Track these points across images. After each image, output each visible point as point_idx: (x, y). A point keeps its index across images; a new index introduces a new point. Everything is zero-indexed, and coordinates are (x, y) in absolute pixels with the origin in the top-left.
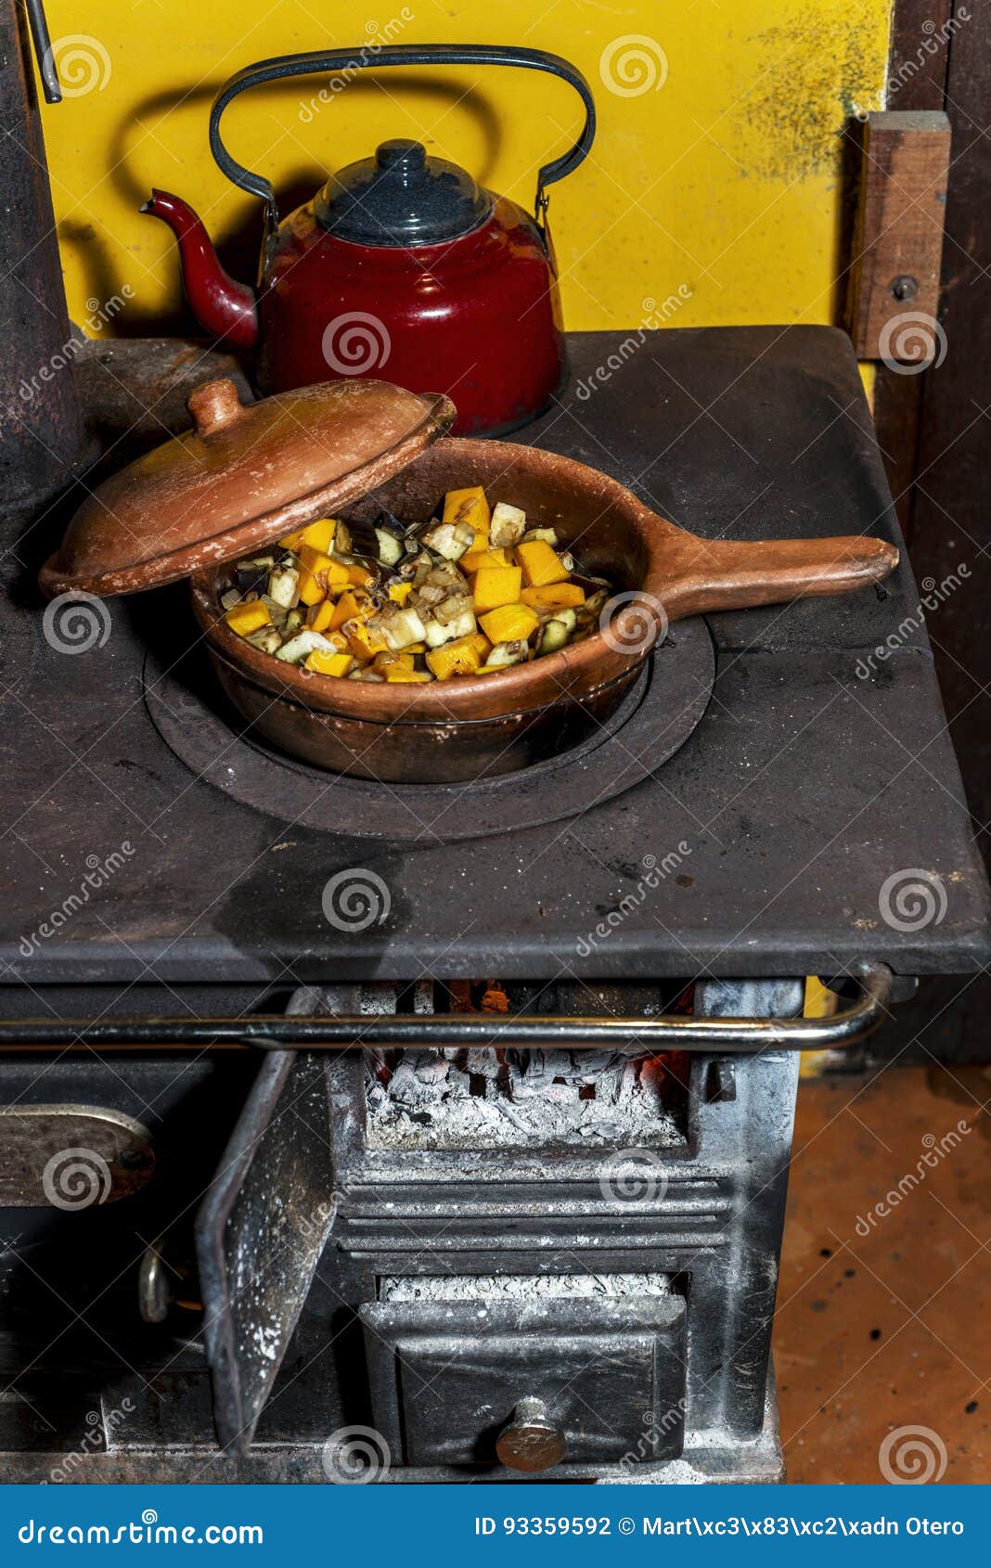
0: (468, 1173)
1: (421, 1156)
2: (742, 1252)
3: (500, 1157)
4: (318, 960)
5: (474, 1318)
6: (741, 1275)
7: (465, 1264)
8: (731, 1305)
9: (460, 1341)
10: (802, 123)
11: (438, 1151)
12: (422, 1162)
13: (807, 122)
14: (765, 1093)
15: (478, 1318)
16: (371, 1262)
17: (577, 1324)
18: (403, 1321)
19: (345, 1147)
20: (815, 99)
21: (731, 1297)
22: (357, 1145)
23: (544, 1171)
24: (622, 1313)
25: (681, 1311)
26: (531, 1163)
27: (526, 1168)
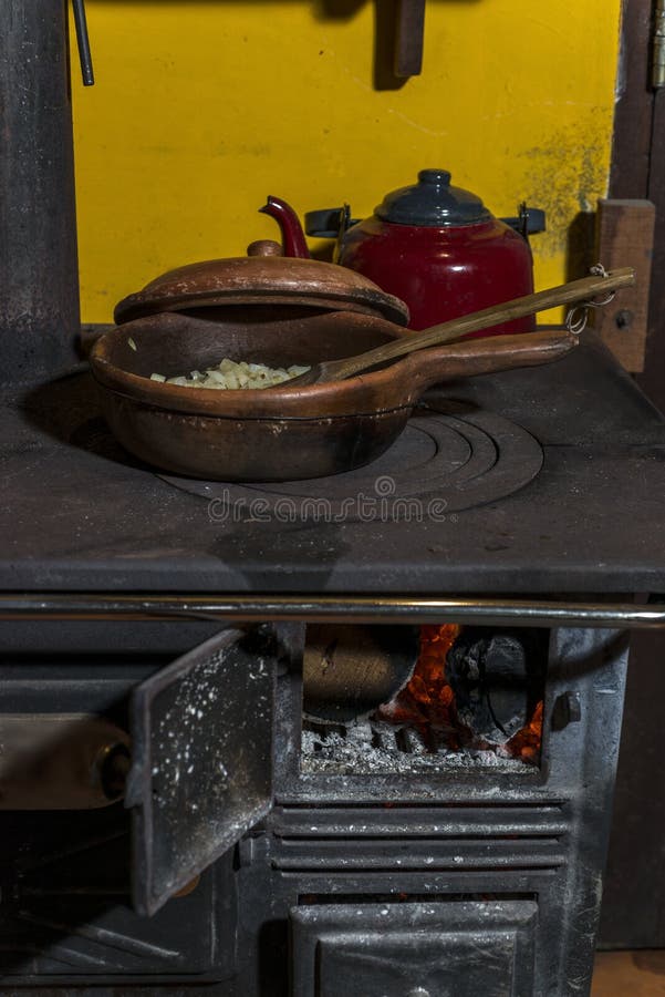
0: (376, 794)
1: (341, 780)
2: (577, 871)
3: (400, 781)
4: (284, 573)
5: (378, 915)
6: (575, 893)
7: (367, 884)
8: (566, 923)
9: (367, 936)
10: (553, 215)
11: (355, 775)
12: (341, 786)
13: (556, 214)
14: (600, 721)
15: (382, 915)
16: (296, 881)
17: (456, 921)
18: (324, 918)
19: (284, 771)
20: (562, 198)
21: (566, 916)
22: (294, 769)
23: (433, 794)
24: (491, 912)
25: (535, 910)
26: (424, 787)
27: (419, 792)
